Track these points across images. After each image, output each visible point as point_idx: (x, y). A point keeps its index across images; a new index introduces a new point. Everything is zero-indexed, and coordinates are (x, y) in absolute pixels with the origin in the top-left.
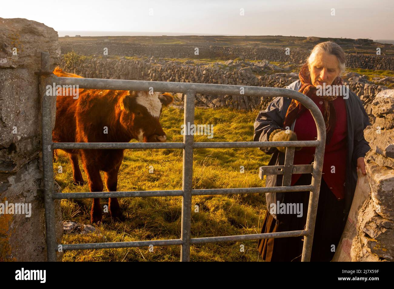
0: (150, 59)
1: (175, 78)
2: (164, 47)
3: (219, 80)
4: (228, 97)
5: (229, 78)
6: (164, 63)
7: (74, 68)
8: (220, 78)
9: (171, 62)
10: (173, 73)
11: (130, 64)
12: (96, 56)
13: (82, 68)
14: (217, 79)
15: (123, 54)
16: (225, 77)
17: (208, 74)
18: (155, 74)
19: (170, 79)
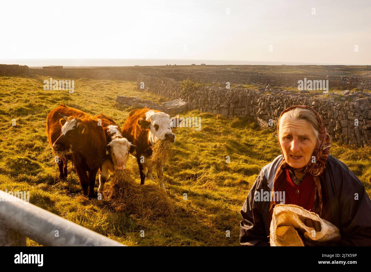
0: (265, 88)
1: (283, 108)
2: (280, 76)
3: (329, 112)
4: (338, 130)
5: (339, 110)
6: (279, 92)
7: (188, 95)
8: (330, 110)
9: (286, 91)
10: (281, 103)
11: (240, 93)
12: (214, 83)
13: (196, 95)
14: (327, 111)
15: (240, 82)
16: (335, 109)
17: (318, 106)
18: (264, 103)
19: (278, 109)
